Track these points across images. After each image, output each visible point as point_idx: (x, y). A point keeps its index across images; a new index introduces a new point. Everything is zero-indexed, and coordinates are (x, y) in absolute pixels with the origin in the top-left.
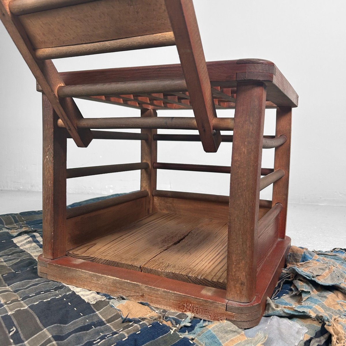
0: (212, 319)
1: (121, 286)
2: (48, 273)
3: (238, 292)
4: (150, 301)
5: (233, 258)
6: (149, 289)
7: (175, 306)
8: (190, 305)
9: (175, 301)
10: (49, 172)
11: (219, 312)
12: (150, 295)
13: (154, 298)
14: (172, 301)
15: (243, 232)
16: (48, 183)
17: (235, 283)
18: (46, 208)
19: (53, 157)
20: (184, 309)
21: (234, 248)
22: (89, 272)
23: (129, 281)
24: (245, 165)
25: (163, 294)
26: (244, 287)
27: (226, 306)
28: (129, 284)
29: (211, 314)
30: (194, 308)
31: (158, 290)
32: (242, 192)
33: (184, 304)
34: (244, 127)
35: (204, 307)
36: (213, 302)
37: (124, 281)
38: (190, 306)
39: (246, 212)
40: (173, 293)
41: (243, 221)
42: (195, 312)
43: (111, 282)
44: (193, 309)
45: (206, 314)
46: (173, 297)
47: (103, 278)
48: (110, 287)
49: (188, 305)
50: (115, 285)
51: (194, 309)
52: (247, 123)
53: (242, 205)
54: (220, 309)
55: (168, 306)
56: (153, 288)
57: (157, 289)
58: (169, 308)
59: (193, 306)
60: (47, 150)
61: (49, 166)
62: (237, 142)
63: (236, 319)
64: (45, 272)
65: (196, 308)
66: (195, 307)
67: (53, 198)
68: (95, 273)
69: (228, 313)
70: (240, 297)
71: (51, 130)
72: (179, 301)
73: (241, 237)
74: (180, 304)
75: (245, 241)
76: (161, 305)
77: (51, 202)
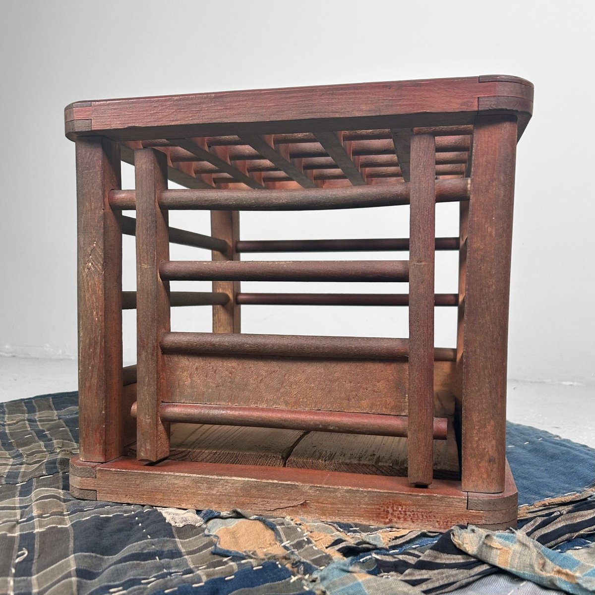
0: (442, 527)
1: (260, 493)
2: (97, 489)
3: (485, 476)
4: (321, 512)
5: (474, 419)
6: (317, 490)
7: (371, 515)
8: (400, 509)
9: (371, 505)
10: (95, 292)
11: (454, 513)
12: (320, 501)
13: (328, 505)
14: (364, 506)
15: (490, 372)
16: (92, 315)
17: (479, 460)
18: (89, 364)
19: (103, 265)
20: (387, 518)
21: (475, 401)
22: (191, 475)
23: (276, 481)
24: (493, 257)
25: (346, 496)
26: (495, 466)
27: (466, 501)
28: (277, 487)
29: (440, 518)
30: (408, 513)
31: (335, 491)
32: (488, 303)
33: (388, 507)
34: (490, 191)
35: (426, 509)
36: (442, 497)
37: (266, 482)
38: (400, 511)
39: (495, 337)
40: (365, 492)
41: (490, 353)
42: (409, 519)
43: (239, 488)
44: (406, 514)
45: (431, 521)
46: (366, 499)
47: (222, 482)
48: (236, 497)
49: (395, 509)
50: (248, 493)
51: (408, 515)
52: (494, 184)
53: (488, 326)
54: (457, 507)
55: (356, 516)
56: (327, 488)
57: (334, 488)
58: (359, 519)
59: (406, 509)
60: (89, 251)
61: (93, 283)
62: (477, 217)
63: (486, 521)
64: (92, 488)
65: (411, 512)
66: (408, 511)
67: (103, 343)
68: (204, 476)
69: (471, 512)
70: (488, 484)
71: (97, 212)
72: (377, 505)
73: (487, 381)
74: (379, 509)
75: (494, 386)
76: (342, 517)
77: (98, 351)
